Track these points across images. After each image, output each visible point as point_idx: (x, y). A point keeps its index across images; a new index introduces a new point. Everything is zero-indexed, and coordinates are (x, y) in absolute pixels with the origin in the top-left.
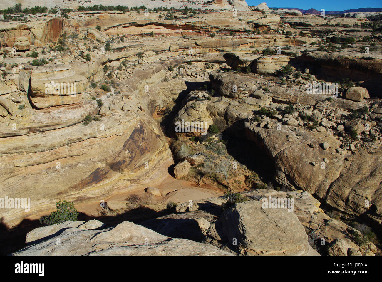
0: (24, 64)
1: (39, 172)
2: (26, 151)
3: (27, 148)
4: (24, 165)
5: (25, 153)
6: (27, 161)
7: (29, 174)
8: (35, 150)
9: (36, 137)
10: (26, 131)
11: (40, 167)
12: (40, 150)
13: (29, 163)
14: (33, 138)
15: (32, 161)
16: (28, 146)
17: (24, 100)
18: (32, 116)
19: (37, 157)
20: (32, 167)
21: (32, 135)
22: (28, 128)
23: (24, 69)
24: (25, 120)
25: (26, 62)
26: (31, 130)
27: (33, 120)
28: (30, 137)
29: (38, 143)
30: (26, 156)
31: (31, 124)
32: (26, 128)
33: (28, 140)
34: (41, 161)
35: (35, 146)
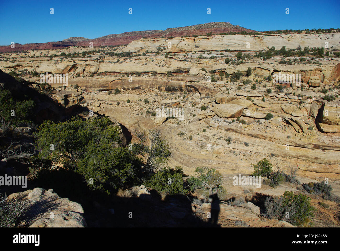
0: (316, 97)
1: (314, 177)
2: (308, 160)
3: (310, 158)
4: (305, 169)
5: (307, 161)
6: (308, 167)
7: (306, 177)
8: (315, 161)
9: (318, 152)
10: (312, 146)
11: (315, 174)
12: (319, 162)
13: (309, 169)
14: (315, 152)
15: (311, 168)
16: (311, 157)
17: (312, 123)
18: (318, 137)
19: (315, 167)
20: (310, 172)
21: (316, 150)
22: (314, 144)
23: (316, 101)
24: (313, 138)
25: (318, 96)
26: (316, 146)
27: (319, 139)
28: (314, 151)
29: (319, 157)
30: (308, 163)
31: (317, 142)
32: (312, 144)
33: (312, 153)
34: (318, 170)
35: (316, 158)
